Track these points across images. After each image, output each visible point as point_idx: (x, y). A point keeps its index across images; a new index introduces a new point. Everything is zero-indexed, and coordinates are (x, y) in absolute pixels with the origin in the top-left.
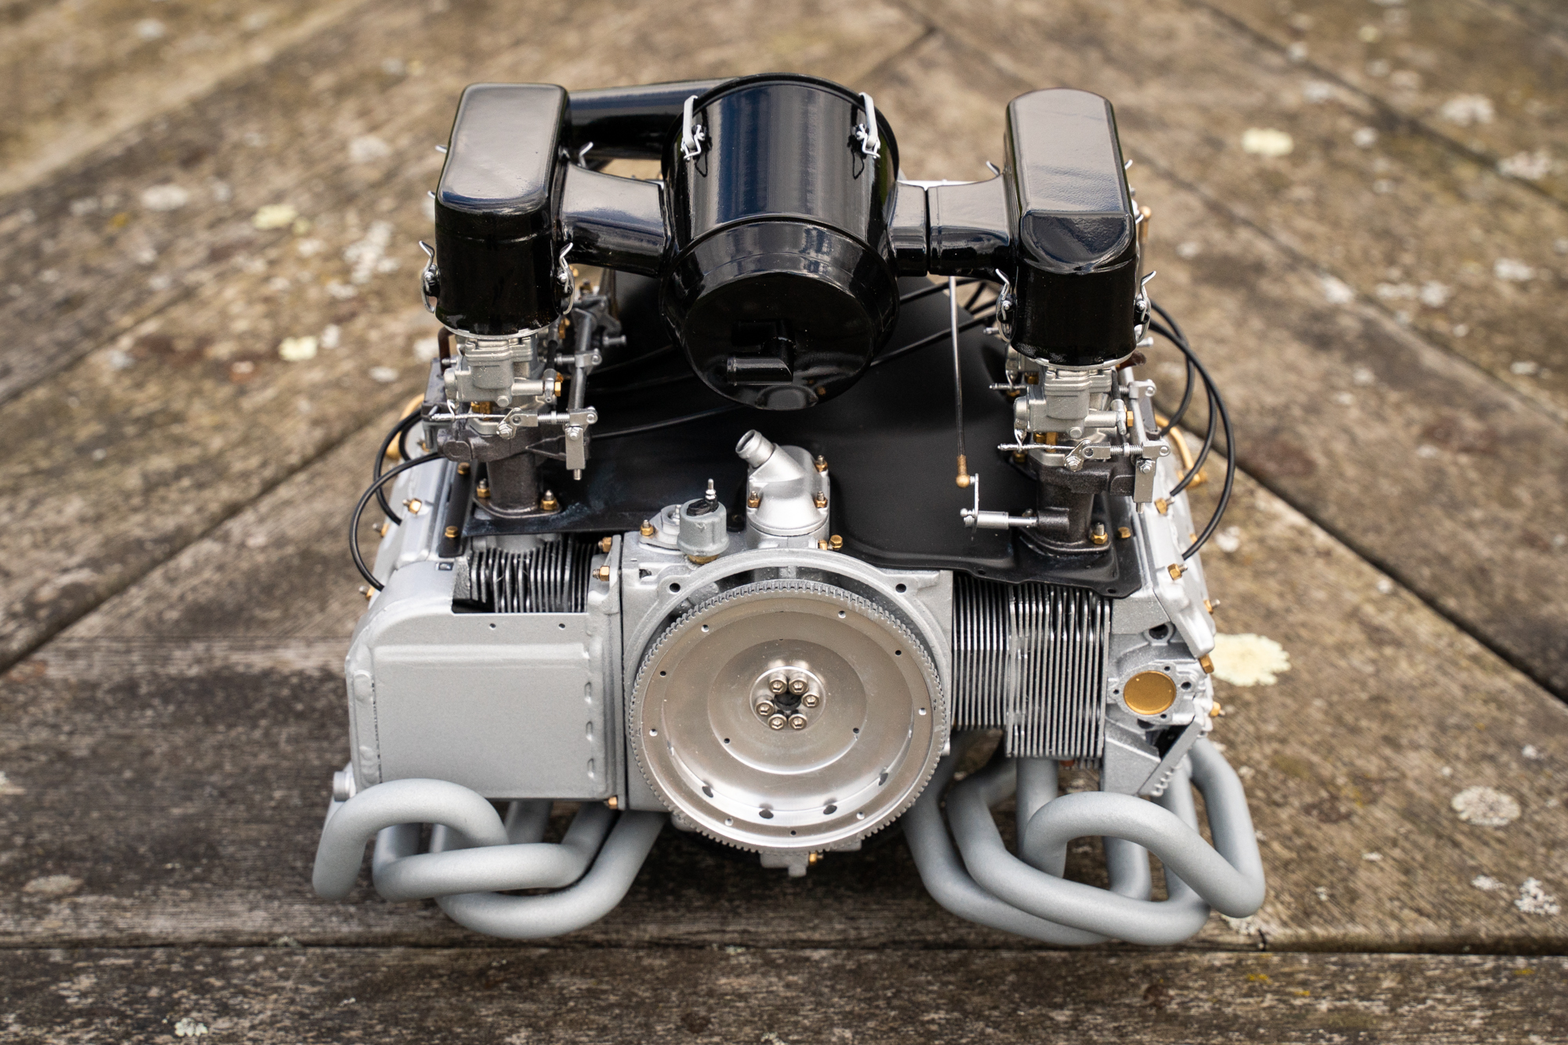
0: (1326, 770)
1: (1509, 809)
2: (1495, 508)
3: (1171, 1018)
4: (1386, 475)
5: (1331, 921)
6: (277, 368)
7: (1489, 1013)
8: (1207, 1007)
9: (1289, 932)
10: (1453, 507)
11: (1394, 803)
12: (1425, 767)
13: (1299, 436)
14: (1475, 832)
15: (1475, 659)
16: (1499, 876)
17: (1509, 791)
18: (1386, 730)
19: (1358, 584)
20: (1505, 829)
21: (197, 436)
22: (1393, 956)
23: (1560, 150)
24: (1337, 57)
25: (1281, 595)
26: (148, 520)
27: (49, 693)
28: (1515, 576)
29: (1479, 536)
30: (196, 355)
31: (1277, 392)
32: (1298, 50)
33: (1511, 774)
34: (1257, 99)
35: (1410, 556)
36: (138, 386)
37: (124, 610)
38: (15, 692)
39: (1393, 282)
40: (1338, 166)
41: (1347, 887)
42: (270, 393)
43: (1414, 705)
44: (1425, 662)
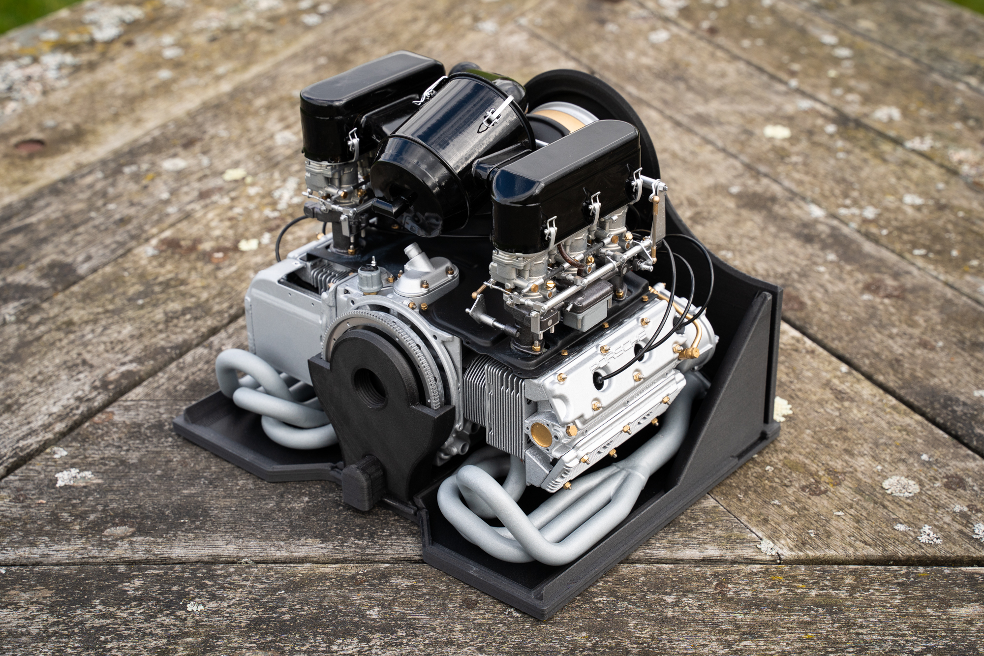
0: (813, 468)
1: (914, 488)
2: (904, 327)
3: (730, 600)
4: (844, 310)
5: (817, 548)
6: (237, 255)
7: (904, 597)
8: (749, 594)
9: (793, 554)
10: (881, 327)
11: (850, 485)
12: (867, 465)
13: (797, 290)
14: (895, 500)
15: (894, 408)
16: (909, 524)
17: (914, 478)
18: (845, 446)
19: (830, 368)
20: (912, 498)
21: (194, 292)
22: (851, 567)
23: (938, 135)
24: (815, 86)
25: (787, 374)
26: (168, 337)
27: (115, 429)
28: (915, 364)
29: (896, 342)
30: (193, 248)
31: (784, 265)
32: (794, 83)
33: (915, 469)
34: (771, 109)
35: (858, 353)
36: (161, 265)
37: (155, 385)
38: (96, 429)
39: (847, 207)
40: (815, 144)
41: (825, 530)
42: (233, 269)
43: (860, 433)
44: (866, 410)
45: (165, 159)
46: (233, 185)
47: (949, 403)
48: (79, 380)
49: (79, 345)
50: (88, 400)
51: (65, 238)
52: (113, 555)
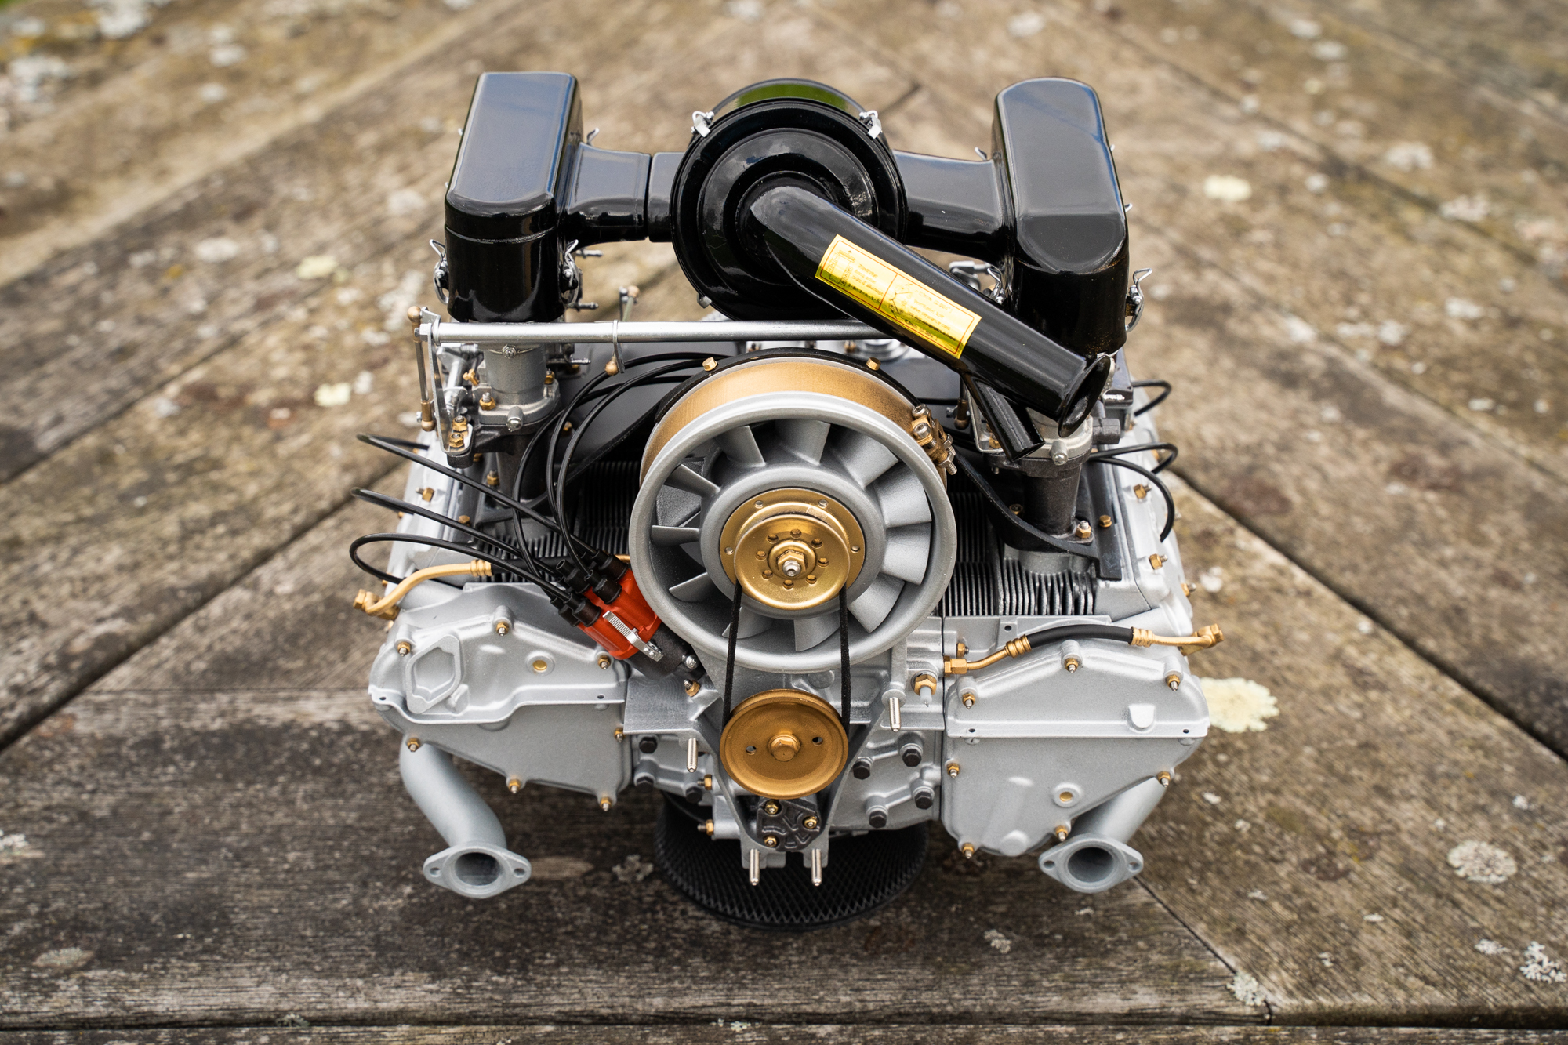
0: (1322, 823)
1: (1506, 866)
2: (1465, 546)
4: (1358, 513)
5: (1336, 991)
6: (312, 414)
9: (1295, 1002)
10: (1425, 545)
11: (1390, 859)
12: (1418, 819)
13: (1274, 475)
14: (1473, 890)
15: (1458, 703)
16: (1503, 939)
17: (1504, 845)
18: (1376, 779)
19: (1339, 625)
20: (1503, 886)
21: (234, 482)
22: (1403, 1030)
23: (1497, 194)
24: (1287, 109)
25: (1266, 637)
26: (183, 568)
27: (74, 750)
28: (1490, 616)
29: (1452, 574)
30: (237, 402)
31: (1250, 430)
32: (1251, 103)
33: (1504, 827)
34: (1213, 148)
35: (1387, 596)
36: (182, 433)
37: (154, 661)
38: (41, 748)
39: (1351, 322)
40: (1293, 210)
41: (1350, 952)
42: (305, 439)
43: (1402, 752)
44: (1410, 706)
45: (202, 240)
46: (312, 287)
47: (1555, 692)
48: (19, 652)
49: (25, 585)
50: (34, 692)
51: (21, 384)
52: (47, 1009)
